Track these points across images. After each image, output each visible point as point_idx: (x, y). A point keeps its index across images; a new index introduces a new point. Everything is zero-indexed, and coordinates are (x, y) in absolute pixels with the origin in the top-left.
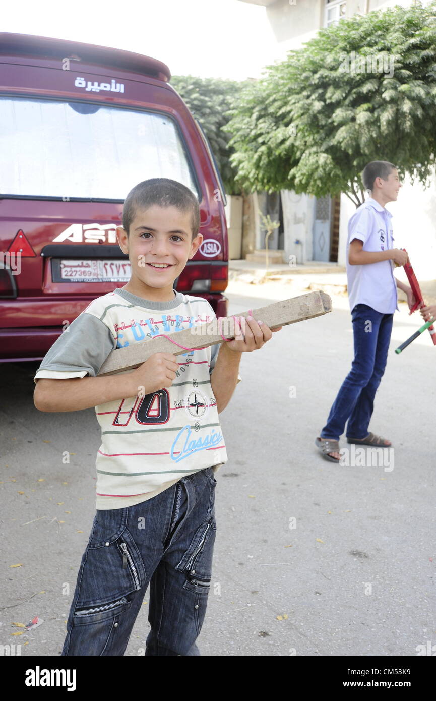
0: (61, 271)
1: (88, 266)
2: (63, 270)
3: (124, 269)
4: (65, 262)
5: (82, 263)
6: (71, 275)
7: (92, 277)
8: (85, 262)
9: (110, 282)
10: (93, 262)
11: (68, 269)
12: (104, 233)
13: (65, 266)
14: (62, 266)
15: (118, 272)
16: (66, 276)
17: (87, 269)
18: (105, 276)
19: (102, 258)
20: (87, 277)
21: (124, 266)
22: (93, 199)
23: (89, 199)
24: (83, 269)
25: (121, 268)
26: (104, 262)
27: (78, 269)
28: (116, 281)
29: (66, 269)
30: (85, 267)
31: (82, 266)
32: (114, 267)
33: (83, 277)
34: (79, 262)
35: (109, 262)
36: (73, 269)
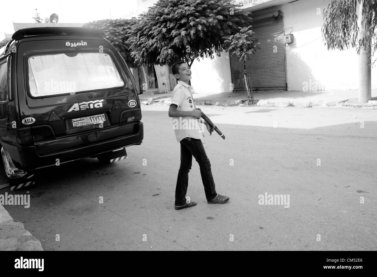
0: (72, 124)
1: (84, 120)
2: (73, 123)
3: (98, 118)
4: (74, 120)
5: (81, 119)
6: (77, 125)
7: (86, 124)
8: (82, 118)
9: (94, 124)
10: (85, 117)
11: (75, 122)
12: (88, 105)
13: (74, 121)
14: (72, 121)
15: (96, 120)
16: (75, 125)
17: (83, 121)
18: (91, 123)
19: (89, 116)
20: (84, 124)
21: (98, 117)
22: (81, 92)
23: (80, 92)
24: (81, 121)
25: (97, 118)
26: (90, 117)
27: (79, 122)
28: (96, 124)
29: (74, 122)
30: (82, 120)
31: (81, 120)
32: (94, 118)
33: (82, 125)
34: (80, 119)
35: (92, 117)
36: (77, 122)
